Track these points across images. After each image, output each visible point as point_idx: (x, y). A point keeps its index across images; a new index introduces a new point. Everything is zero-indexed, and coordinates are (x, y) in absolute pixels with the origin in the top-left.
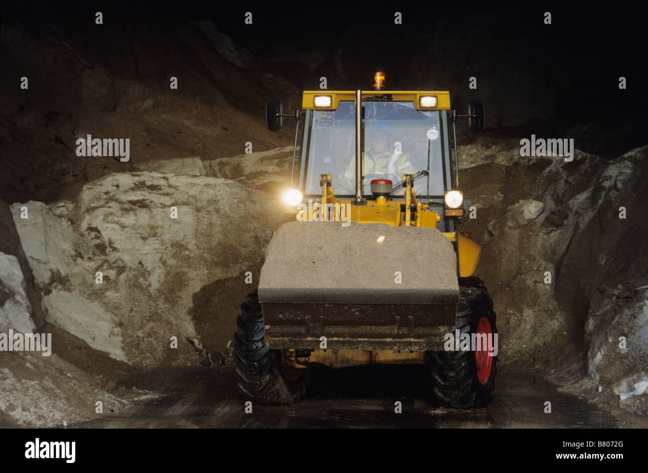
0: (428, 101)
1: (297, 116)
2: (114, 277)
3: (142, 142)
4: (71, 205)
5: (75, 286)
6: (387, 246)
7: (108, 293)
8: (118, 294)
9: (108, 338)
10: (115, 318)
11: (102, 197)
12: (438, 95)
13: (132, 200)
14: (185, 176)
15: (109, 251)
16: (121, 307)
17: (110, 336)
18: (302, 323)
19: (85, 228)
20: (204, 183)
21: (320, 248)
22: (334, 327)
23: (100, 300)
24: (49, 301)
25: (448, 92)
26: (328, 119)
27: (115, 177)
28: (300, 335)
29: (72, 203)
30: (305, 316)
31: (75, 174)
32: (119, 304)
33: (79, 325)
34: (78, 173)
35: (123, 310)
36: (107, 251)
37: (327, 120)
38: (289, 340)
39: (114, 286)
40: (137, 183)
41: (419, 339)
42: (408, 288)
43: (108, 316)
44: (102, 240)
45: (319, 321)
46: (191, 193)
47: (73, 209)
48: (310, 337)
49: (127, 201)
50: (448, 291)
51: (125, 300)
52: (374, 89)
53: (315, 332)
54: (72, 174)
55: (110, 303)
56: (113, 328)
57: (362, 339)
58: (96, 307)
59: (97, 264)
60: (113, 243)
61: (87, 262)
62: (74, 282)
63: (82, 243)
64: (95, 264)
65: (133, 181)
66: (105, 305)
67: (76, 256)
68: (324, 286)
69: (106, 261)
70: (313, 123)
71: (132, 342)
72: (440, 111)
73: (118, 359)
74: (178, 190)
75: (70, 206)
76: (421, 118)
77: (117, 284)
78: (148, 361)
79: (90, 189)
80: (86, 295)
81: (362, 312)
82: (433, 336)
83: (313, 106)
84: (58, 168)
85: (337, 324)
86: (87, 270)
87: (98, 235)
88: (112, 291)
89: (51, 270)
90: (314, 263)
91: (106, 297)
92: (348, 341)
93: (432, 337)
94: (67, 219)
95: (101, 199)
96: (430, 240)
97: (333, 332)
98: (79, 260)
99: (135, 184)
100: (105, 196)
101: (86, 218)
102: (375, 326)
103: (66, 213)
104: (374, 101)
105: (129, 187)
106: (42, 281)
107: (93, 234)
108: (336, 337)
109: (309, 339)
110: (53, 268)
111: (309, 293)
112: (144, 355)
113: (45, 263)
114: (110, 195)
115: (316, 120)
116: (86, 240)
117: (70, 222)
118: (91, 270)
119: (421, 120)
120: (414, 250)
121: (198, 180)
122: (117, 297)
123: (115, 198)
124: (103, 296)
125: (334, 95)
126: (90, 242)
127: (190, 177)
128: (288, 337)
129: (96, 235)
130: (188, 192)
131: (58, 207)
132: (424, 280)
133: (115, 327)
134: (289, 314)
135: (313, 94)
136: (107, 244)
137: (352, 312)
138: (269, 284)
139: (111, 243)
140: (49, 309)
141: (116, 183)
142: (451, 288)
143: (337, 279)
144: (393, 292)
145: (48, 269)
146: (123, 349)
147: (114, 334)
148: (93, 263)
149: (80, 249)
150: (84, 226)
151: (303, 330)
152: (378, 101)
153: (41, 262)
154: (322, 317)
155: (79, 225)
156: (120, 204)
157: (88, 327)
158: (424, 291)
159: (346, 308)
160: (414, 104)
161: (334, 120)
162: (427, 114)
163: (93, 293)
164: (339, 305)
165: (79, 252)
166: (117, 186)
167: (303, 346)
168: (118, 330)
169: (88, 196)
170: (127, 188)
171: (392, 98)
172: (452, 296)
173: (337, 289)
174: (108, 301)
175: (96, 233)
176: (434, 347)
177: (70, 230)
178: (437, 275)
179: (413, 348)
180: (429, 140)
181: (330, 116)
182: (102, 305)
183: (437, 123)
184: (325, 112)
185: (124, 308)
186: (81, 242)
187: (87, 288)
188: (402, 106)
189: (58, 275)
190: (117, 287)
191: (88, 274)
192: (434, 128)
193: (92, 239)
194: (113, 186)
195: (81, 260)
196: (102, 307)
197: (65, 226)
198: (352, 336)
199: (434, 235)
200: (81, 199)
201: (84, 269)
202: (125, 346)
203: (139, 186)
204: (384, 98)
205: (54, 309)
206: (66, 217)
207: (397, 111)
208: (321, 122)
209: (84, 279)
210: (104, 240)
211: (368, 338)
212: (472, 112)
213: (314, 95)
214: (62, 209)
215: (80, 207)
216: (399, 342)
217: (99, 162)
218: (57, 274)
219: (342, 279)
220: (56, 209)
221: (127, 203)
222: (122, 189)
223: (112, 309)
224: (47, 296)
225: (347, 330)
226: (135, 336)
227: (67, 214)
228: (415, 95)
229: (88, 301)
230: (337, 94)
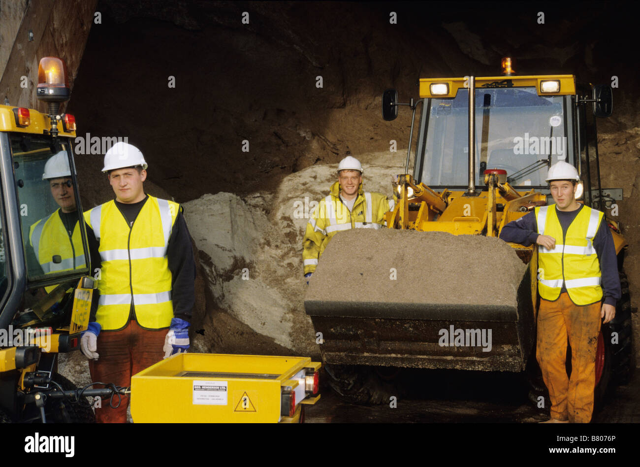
0: (550, 86)
1: (412, 105)
2: (297, 265)
3: (367, 136)
4: (269, 195)
5: (259, 273)
6: (443, 257)
7: (288, 280)
8: (298, 281)
9: (280, 323)
10: (291, 304)
11: (299, 188)
12: (561, 80)
13: (326, 190)
14: (379, 167)
15: (299, 239)
16: (299, 293)
17: (281, 322)
18: (356, 337)
19: (280, 217)
20: (397, 174)
21: (370, 259)
22: (390, 342)
23: (280, 286)
24: (229, 286)
25: (571, 76)
26: (446, 107)
27: (314, 169)
28: (356, 349)
29: (270, 194)
30: (358, 330)
31: (283, 166)
32: (297, 290)
33: (253, 310)
34: (286, 165)
35: (300, 296)
36: (297, 239)
37: (445, 109)
38: (346, 355)
39: (295, 272)
40: (333, 174)
41: (482, 357)
42: (459, 303)
43: (284, 302)
44: (293, 229)
45: (373, 336)
46: (383, 183)
47: (270, 199)
48: (367, 352)
49: (321, 192)
50: (504, 307)
51: (304, 286)
52: (504, 75)
53: (371, 347)
54: (280, 166)
55: (289, 290)
56: (285, 313)
57: (421, 357)
58: (274, 293)
59: (283, 252)
60: (302, 231)
61: (273, 249)
62: (259, 269)
63: (273, 232)
64: (281, 251)
65: (330, 172)
66: (283, 291)
67: (264, 244)
68: (371, 300)
69: (292, 249)
70: (431, 111)
71: (301, 327)
72: (564, 96)
73: (282, 345)
74: (371, 180)
75: (268, 197)
76: (544, 104)
77: (298, 271)
78: (313, 347)
79: (290, 180)
80: (268, 281)
81: (415, 327)
82: (497, 355)
83: (430, 94)
84: (269, 161)
85: (392, 339)
86: (273, 257)
87: (291, 224)
88: (292, 278)
89: (235, 258)
90: (362, 274)
91: (285, 283)
92: (407, 358)
93: (495, 356)
94: (261, 209)
95: (298, 190)
96: (490, 250)
97: (389, 348)
98: (267, 248)
99: (331, 175)
100: (303, 187)
101: (281, 207)
102: (433, 342)
103: (262, 203)
104: (493, 88)
105: (325, 178)
106: (223, 268)
107: (285, 223)
108: (394, 354)
109: (366, 354)
110: (238, 255)
111: (355, 306)
112: (309, 341)
113: (230, 251)
114: (307, 186)
115: (434, 109)
116: (277, 229)
117: (265, 211)
118: (277, 257)
119: (543, 106)
120: (471, 262)
121: (391, 171)
122: (297, 283)
123: (310, 188)
124: (283, 283)
125: (451, 82)
126: (281, 231)
127: (383, 168)
128: (344, 352)
129: (288, 224)
130: (380, 183)
131: (255, 197)
132: (478, 295)
133: (288, 313)
134: (340, 328)
135: (430, 81)
136: (298, 233)
137: (405, 327)
138: (315, 296)
139: (301, 231)
140: (227, 294)
141: (314, 175)
142: (507, 304)
143: (385, 293)
144: (443, 308)
145: (232, 257)
146: (290, 335)
147: (286, 320)
148: (279, 251)
149: (269, 237)
150: (279, 215)
151: (358, 345)
152: (498, 87)
153: (226, 250)
154: (375, 332)
155: (274, 215)
156: (314, 194)
157: (261, 313)
158: (478, 307)
159: (398, 323)
160: (537, 90)
161: (452, 108)
162: (551, 100)
163: (275, 280)
164: (390, 320)
165: (268, 240)
166: (315, 177)
167: (360, 362)
168: (290, 316)
169: (286, 187)
170: (323, 179)
171: (513, 84)
172: (509, 313)
173: (385, 304)
174: (287, 288)
175: (289, 222)
176: (499, 367)
177: (264, 219)
178: (492, 290)
179: (477, 367)
180: (552, 127)
181: (449, 103)
182: (281, 291)
183: (561, 109)
184: (444, 100)
185: (302, 294)
186: (272, 230)
187: (270, 274)
188: (523, 92)
189: (243, 261)
190: (298, 274)
191: (273, 261)
192: (558, 114)
193: (284, 228)
194: (311, 177)
195: (268, 248)
196: (280, 293)
197: (259, 215)
198: (410, 353)
199: (495, 245)
200: (280, 190)
201: (271, 256)
202: (294, 332)
203: (336, 177)
204: (504, 84)
205: (231, 294)
206: (261, 207)
207: (518, 97)
208: (439, 111)
209: (268, 266)
210: (294, 229)
211: (427, 355)
212: (597, 96)
213: (430, 83)
214: (257, 199)
215: (278, 198)
216: (461, 361)
217: (312, 155)
218: (241, 261)
219: (390, 293)
220: (251, 200)
221: (321, 193)
222: (318, 180)
223: (289, 295)
224: (227, 282)
225: (404, 346)
226: (305, 322)
227: (262, 205)
228: (537, 79)
229: (268, 287)
230: (454, 81)
